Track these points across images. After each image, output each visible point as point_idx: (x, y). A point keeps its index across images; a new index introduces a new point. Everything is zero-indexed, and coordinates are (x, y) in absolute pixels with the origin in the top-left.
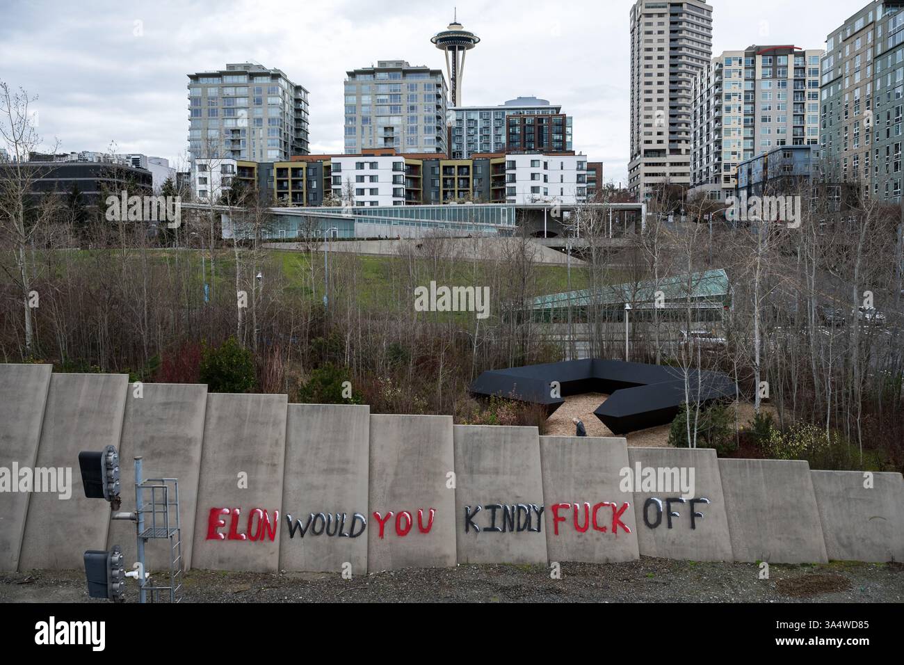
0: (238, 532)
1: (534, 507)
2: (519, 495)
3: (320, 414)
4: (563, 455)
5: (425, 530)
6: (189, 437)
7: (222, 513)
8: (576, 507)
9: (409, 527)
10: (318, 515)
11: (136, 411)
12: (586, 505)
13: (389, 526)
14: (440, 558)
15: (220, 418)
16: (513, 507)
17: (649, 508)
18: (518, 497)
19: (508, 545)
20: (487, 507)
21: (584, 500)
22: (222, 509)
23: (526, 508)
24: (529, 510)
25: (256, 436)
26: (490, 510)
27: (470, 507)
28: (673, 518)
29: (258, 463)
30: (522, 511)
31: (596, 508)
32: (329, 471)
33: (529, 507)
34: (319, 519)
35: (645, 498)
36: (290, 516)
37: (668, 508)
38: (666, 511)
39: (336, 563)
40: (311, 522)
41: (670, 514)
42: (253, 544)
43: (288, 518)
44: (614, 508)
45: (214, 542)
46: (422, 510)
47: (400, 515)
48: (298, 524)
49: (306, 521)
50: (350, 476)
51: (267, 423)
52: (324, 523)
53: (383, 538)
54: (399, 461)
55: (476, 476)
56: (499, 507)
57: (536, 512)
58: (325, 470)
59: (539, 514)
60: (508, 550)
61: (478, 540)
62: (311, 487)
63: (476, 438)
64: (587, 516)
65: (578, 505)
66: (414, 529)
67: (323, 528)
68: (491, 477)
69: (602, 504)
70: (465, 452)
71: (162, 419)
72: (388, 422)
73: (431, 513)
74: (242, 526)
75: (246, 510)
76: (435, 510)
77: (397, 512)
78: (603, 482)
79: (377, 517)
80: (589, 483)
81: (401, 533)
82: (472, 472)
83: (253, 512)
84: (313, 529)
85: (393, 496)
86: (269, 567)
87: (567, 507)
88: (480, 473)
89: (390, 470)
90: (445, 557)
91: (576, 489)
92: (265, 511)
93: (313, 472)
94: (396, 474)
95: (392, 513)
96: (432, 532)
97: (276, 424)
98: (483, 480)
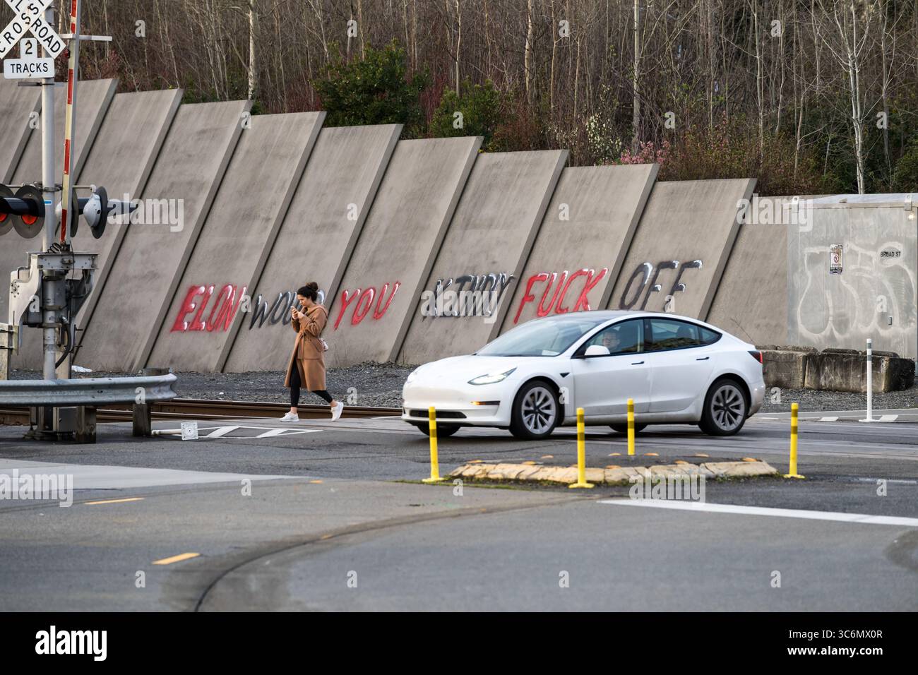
0: (201, 319)
1: (503, 276)
2: (496, 260)
3: (346, 141)
4: (577, 195)
5: (378, 315)
6: (205, 180)
7: (198, 294)
8: (553, 276)
9: (366, 310)
10: (285, 295)
11: (173, 145)
12: (565, 273)
13: (349, 310)
14: (376, 356)
15: (248, 152)
16: (483, 278)
17: (635, 279)
18: (494, 263)
19: (454, 337)
20: (458, 281)
21: (566, 267)
22: (199, 287)
23: (495, 278)
24: (496, 281)
25: (269, 177)
26: (459, 285)
27: (442, 281)
28: (653, 294)
29: (256, 217)
30: (489, 282)
31: (572, 278)
32: (320, 228)
33: (498, 276)
34: (285, 299)
35: (638, 264)
36: (260, 297)
37: (655, 277)
38: (650, 282)
39: (273, 364)
40: (274, 307)
41: (652, 288)
42: (208, 334)
43: (258, 299)
44: (590, 277)
45: (176, 334)
46: (388, 284)
47: (365, 293)
48: (263, 308)
49: (271, 305)
50: (336, 234)
51: (286, 157)
52: (286, 306)
53: (336, 329)
54: (399, 211)
55: (468, 232)
56: (469, 279)
57: (502, 284)
58: (317, 227)
59: (503, 287)
60: (451, 344)
61: (428, 331)
62: (296, 253)
63: (495, 171)
64: (557, 292)
65: (555, 274)
66: (370, 314)
67: (282, 314)
68: (481, 233)
69: (580, 273)
70: (474, 195)
71: (190, 156)
72: (411, 151)
73: (395, 288)
74: (207, 312)
75: (219, 286)
76: (399, 284)
77: (364, 289)
78: (597, 237)
79: (344, 295)
80: (583, 238)
81: (355, 321)
82: (466, 226)
83: (224, 290)
84: (274, 314)
85: (372, 265)
86: (209, 367)
87: (542, 278)
88: (475, 227)
89: (383, 226)
90: (381, 353)
91: (565, 250)
92: (234, 288)
93: (305, 231)
94: (386, 232)
95: (359, 290)
96: (383, 319)
97: (294, 156)
98: (472, 237)
